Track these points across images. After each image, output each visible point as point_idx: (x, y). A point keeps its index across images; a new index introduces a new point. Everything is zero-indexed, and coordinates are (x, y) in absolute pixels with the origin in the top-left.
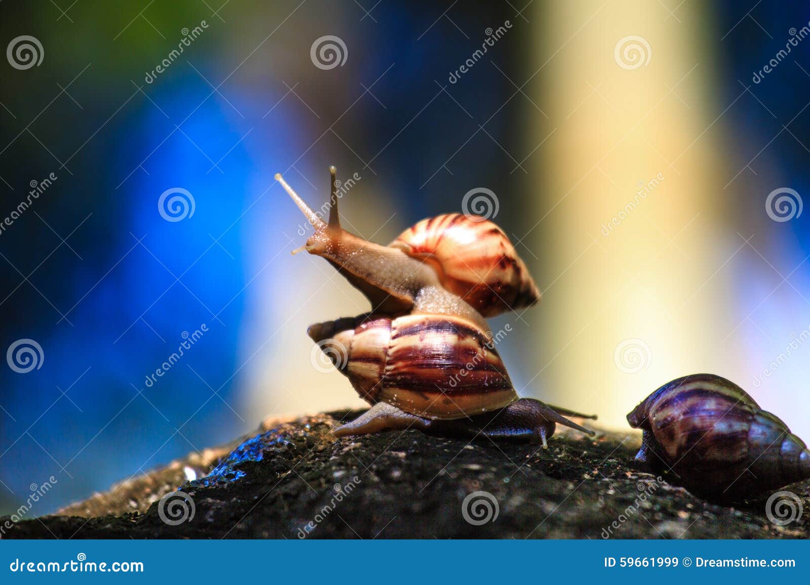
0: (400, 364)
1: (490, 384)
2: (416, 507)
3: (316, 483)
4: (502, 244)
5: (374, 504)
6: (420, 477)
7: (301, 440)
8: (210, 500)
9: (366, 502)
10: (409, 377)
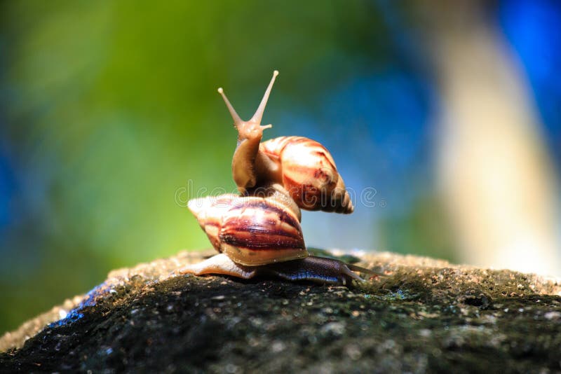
0: (228, 228)
1: (281, 244)
2: (176, 330)
3: (120, 319)
4: (321, 162)
5: (150, 332)
6: (186, 308)
7: (122, 288)
8: (59, 336)
9: (146, 330)
10: (231, 237)
